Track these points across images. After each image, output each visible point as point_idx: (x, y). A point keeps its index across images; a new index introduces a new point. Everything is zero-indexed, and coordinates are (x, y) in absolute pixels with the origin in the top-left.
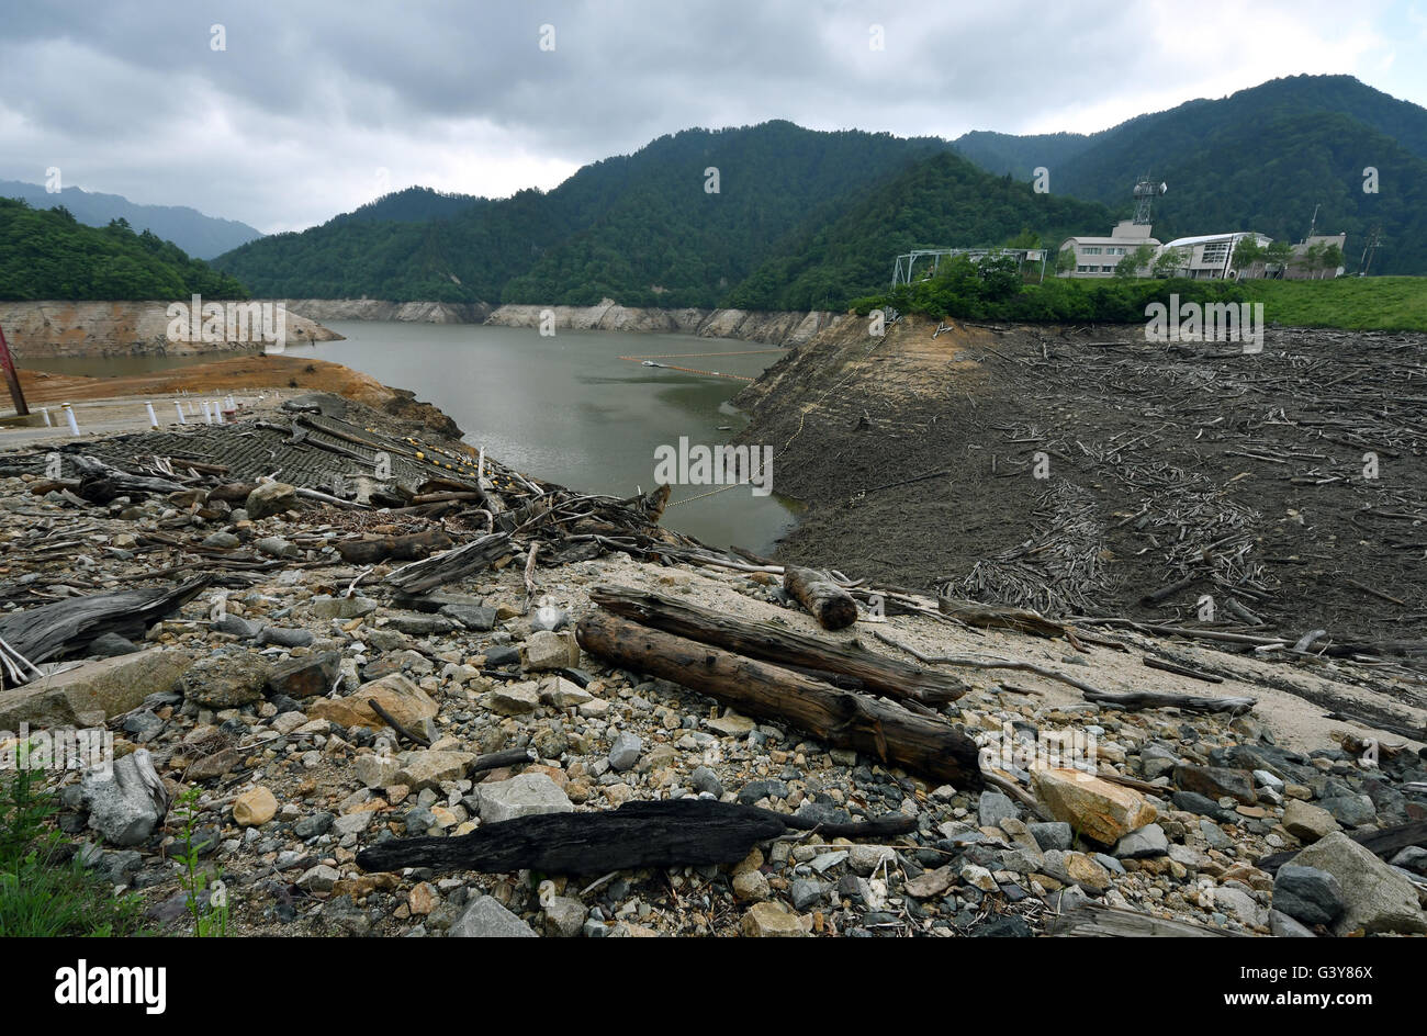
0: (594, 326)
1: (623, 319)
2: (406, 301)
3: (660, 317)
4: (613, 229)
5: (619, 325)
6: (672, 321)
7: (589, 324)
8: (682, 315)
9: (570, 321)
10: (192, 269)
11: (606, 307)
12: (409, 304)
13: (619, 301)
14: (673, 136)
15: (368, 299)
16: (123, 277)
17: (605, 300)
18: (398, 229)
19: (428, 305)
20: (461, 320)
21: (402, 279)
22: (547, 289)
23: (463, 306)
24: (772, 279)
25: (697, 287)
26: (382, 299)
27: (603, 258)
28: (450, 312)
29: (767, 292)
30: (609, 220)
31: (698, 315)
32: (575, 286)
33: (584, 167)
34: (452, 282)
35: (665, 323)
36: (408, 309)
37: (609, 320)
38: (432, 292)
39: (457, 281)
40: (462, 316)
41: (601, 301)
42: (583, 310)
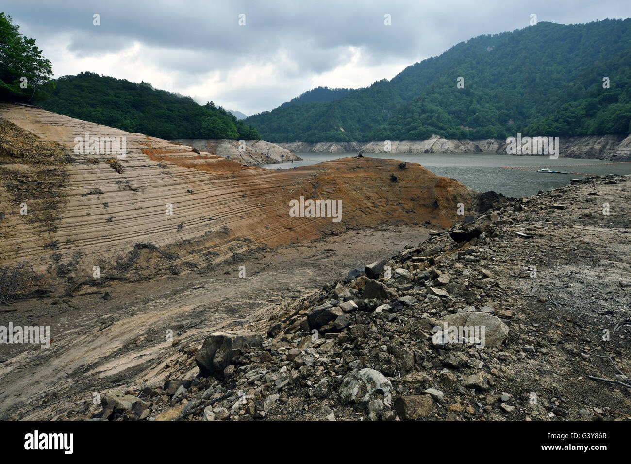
0: (427, 152)
1: (447, 146)
2: (317, 142)
3: (470, 145)
4: (436, 95)
5: (444, 150)
6: (477, 147)
7: (423, 151)
8: (483, 144)
9: (410, 149)
10: (238, 125)
11: (435, 140)
12: (319, 144)
13: (443, 136)
14: (466, 42)
15: (299, 142)
16: (214, 127)
17: (434, 136)
18: (315, 106)
19: (328, 144)
20: (345, 151)
21: (316, 131)
22: (397, 131)
23: (346, 143)
24: (574, 115)
25: (493, 125)
26: (305, 142)
27: (432, 111)
28: (340, 147)
29: (569, 123)
30: (433, 90)
31: (495, 143)
32: (415, 128)
33: (408, 67)
34: (341, 130)
35: (472, 149)
36: (318, 147)
37: (437, 148)
38: (332, 137)
39: (343, 130)
40: (345, 149)
41: (431, 136)
42: (418, 142)
